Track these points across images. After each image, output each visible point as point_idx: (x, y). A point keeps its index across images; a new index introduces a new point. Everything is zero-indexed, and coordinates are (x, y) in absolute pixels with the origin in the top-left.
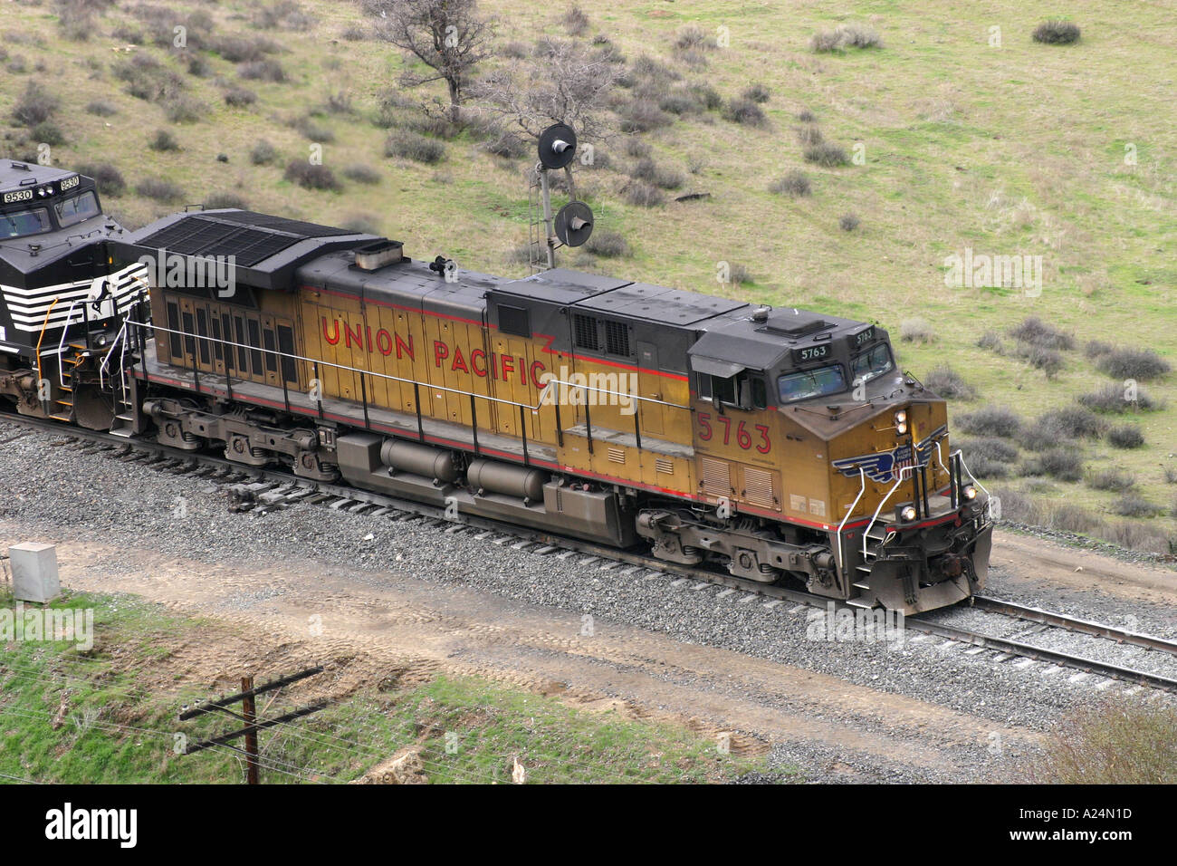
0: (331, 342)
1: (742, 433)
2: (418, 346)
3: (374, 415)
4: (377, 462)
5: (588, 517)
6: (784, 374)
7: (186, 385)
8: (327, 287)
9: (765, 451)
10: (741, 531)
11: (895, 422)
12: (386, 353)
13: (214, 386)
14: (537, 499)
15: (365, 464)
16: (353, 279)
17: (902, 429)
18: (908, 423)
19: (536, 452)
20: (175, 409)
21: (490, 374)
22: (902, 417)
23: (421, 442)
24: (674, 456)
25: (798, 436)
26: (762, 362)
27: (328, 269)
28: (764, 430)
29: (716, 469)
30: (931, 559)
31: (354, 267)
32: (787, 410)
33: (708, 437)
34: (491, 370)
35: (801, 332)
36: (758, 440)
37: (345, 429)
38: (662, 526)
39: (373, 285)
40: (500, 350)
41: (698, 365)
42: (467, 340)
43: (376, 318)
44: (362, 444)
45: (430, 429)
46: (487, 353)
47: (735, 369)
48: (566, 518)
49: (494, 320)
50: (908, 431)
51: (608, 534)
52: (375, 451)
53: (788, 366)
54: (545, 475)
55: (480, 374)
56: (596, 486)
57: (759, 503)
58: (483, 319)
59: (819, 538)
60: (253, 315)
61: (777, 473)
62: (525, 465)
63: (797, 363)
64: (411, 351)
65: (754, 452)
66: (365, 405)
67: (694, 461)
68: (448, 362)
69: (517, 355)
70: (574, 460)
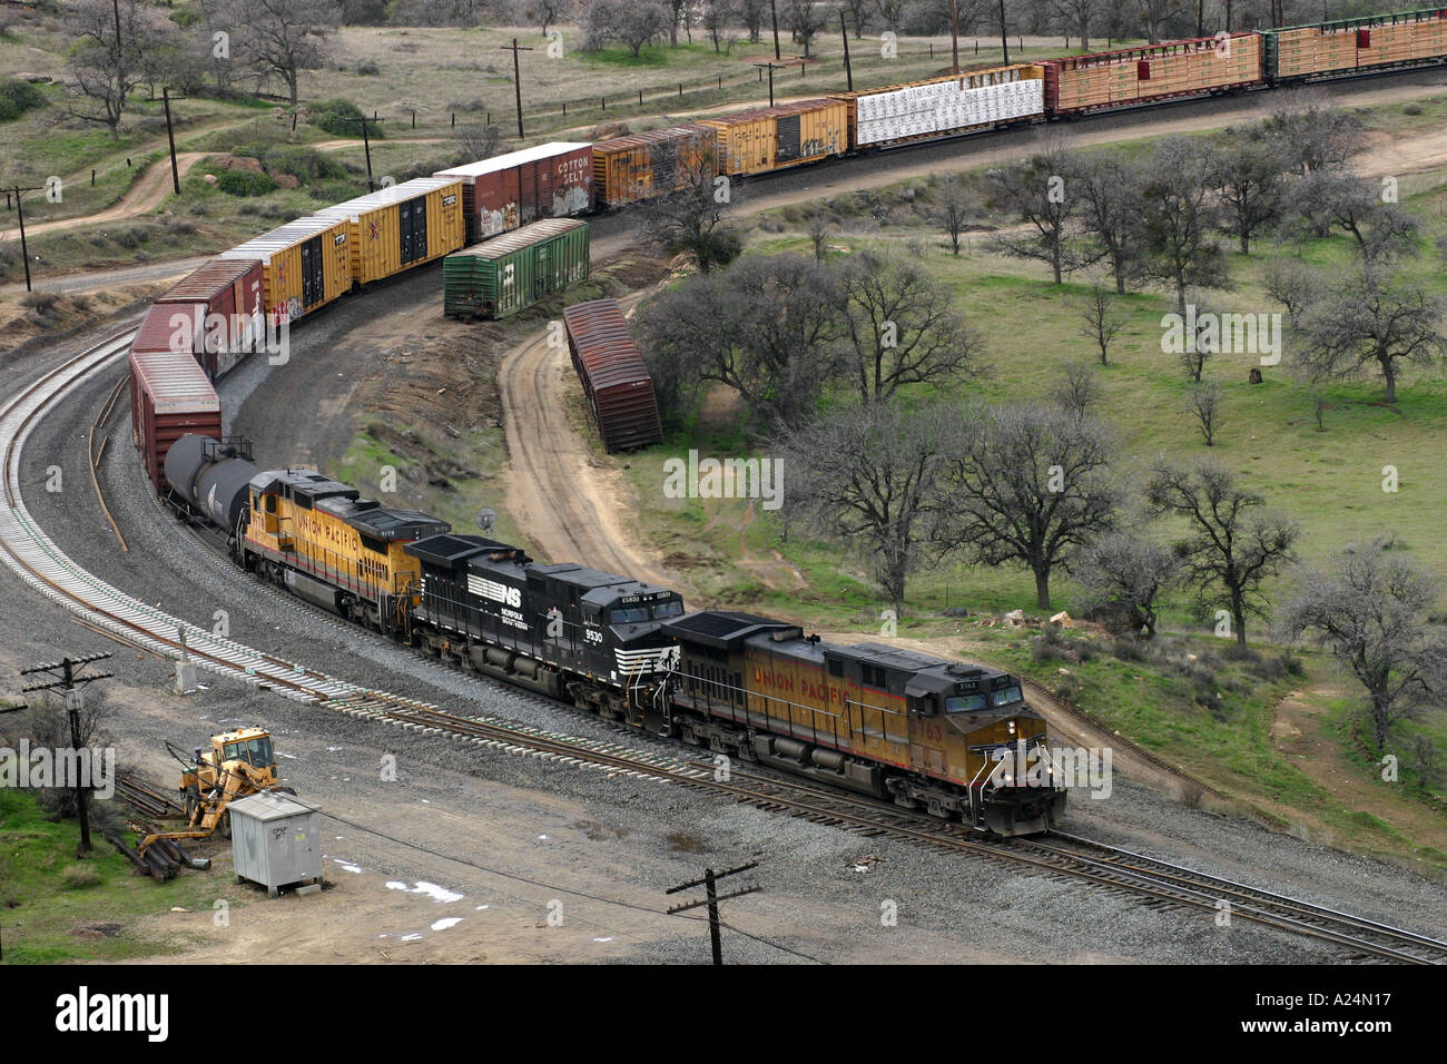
0: (758, 681)
1: (929, 731)
2: (795, 683)
3: (772, 723)
4: (773, 750)
5: (863, 780)
6: (949, 697)
7: (691, 706)
8: (756, 649)
9: (938, 740)
10: (933, 789)
11: (1007, 727)
12: (781, 687)
13: (702, 707)
14: (842, 772)
15: (766, 750)
16: (768, 645)
17: (1012, 731)
18: (1016, 728)
19: (843, 743)
20: (689, 720)
21: (825, 699)
22: (1012, 725)
23: (791, 737)
24: (900, 744)
25: (953, 731)
26: (938, 689)
27: (760, 641)
28: (938, 727)
29: (918, 750)
30: (1024, 806)
31: (772, 639)
32: (948, 717)
33: (914, 733)
34: (825, 696)
35: (965, 675)
36: (936, 734)
37: (760, 731)
38: (895, 785)
39: (776, 649)
40: (830, 685)
41: (909, 691)
42: (815, 679)
43: (778, 667)
44: (766, 739)
45: (796, 730)
46: (824, 687)
47: (925, 693)
48: (855, 781)
49: (827, 668)
50: (1016, 733)
51: (871, 790)
52: (772, 743)
53: (952, 692)
54: (846, 756)
55: (822, 699)
56: (868, 762)
57: (936, 771)
58: (822, 666)
59: (963, 791)
60: (723, 666)
61: (944, 753)
62: (835, 750)
63: (957, 691)
64: (792, 686)
65: (934, 741)
66: (767, 717)
67: (908, 747)
68: (808, 692)
69: (838, 688)
70: (858, 748)
